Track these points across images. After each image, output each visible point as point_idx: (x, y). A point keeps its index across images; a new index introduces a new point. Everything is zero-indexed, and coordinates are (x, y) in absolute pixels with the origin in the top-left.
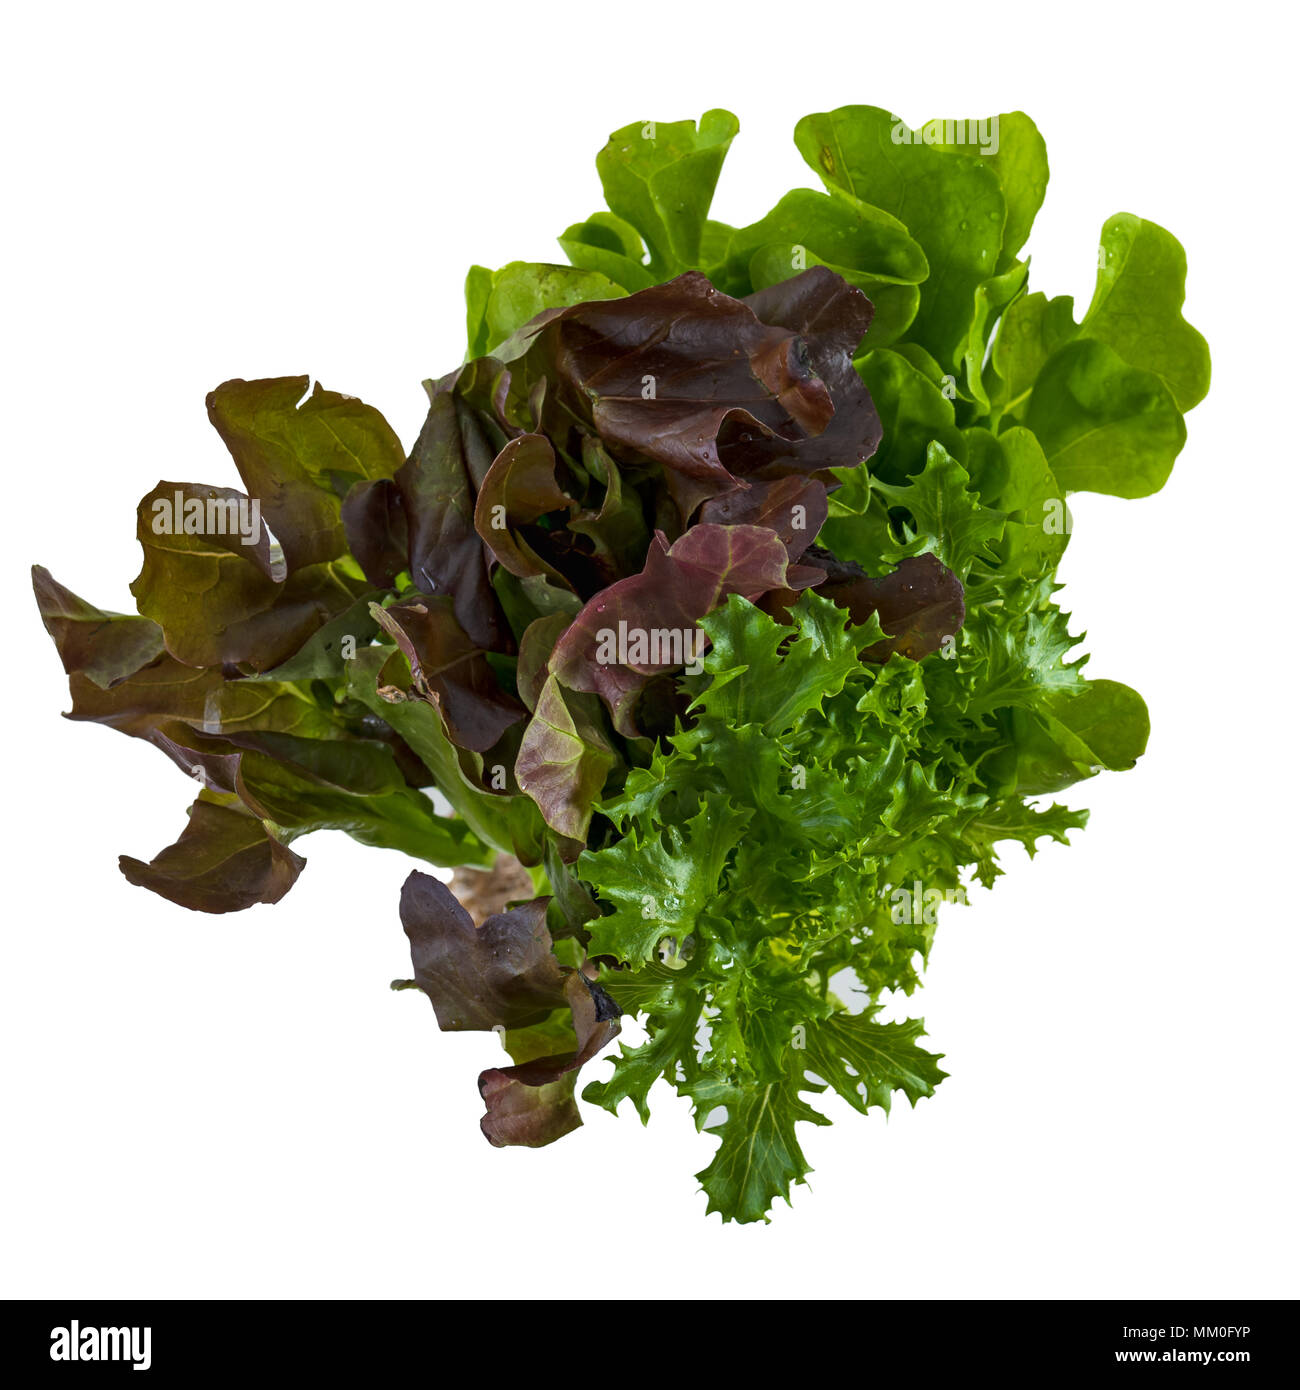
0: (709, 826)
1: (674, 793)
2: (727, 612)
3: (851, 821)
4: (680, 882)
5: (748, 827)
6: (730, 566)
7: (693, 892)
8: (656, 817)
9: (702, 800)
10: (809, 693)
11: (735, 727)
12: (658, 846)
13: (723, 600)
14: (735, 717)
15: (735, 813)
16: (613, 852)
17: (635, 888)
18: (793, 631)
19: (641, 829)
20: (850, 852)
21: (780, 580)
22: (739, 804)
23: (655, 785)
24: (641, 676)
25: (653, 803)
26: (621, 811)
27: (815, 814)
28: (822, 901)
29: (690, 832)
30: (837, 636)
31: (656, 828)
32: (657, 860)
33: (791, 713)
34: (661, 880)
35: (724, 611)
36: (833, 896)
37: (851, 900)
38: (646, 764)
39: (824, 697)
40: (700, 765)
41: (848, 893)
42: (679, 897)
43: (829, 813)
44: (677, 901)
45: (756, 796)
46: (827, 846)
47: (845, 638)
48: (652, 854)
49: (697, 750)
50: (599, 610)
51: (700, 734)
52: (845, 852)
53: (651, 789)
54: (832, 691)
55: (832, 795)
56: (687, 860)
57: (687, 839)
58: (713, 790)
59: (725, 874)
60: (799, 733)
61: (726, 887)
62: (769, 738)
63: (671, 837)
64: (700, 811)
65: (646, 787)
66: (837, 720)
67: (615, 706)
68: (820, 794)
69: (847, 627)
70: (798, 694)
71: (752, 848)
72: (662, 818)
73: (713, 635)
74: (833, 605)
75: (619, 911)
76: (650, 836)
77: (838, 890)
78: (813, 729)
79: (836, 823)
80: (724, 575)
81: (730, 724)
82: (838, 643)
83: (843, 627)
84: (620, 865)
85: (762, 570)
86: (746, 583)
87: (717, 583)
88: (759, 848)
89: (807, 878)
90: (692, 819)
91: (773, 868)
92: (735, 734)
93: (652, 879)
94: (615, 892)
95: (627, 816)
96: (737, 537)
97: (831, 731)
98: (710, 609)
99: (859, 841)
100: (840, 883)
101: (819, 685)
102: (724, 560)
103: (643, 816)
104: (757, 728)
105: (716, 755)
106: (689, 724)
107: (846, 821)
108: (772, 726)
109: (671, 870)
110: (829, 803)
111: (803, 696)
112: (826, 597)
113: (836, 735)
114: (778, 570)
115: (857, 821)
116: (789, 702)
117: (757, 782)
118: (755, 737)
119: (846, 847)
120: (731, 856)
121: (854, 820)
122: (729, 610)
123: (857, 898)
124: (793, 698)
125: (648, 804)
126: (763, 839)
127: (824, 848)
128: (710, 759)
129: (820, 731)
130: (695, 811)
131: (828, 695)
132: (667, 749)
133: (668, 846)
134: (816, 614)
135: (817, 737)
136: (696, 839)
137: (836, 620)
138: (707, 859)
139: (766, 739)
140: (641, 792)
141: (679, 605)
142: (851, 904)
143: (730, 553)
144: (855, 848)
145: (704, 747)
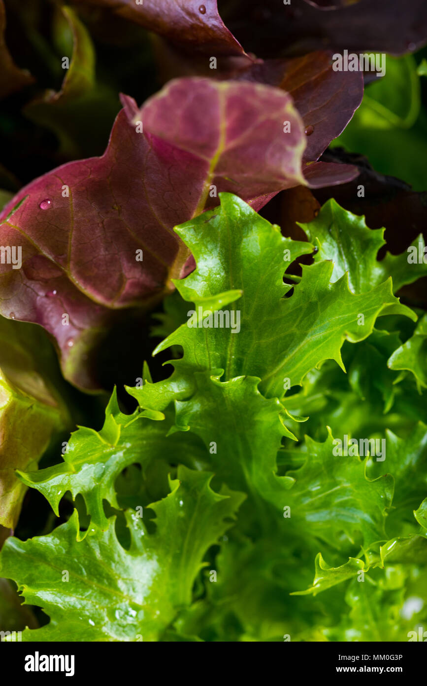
0: (182, 514)
1: (137, 465)
2: (218, 218)
3: (373, 517)
4: (139, 587)
5: (234, 517)
6: (222, 146)
7: (156, 601)
8: (110, 496)
9: (174, 477)
10: (325, 338)
11: (223, 379)
12: (111, 536)
13: (213, 204)
14: (223, 365)
15: (218, 497)
16: (47, 541)
17: (76, 592)
18: (307, 249)
19: (88, 513)
20: (370, 559)
21: (292, 171)
22: (224, 487)
23: (111, 454)
24: (102, 307)
25: (107, 478)
26: (60, 486)
27: (325, 504)
28: (328, 620)
29: (155, 520)
30: (366, 268)
31: (109, 511)
32: (109, 556)
33: (299, 365)
34: (112, 583)
35: (213, 217)
36: (344, 617)
37: (367, 622)
38: (97, 423)
39: (346, 342)
40: (173, 430)
41: (364, 612)
42: (136, 608)
43: (343, 505)
44: (134, 613)
45: (247, 475)
46: (339, 548)
47: (377, 271)
48: (102, 547)
49: (169, 409)
50: (43, 207)
51: (174, 388)
52: (363, 558)
53: (104, 458)
54: (357, 334)
55: (351, 480)
56: (150, 557)
57: (150, 527)
58: (190, 466)
59: (203, 578)
60: (310, 395)
61: (203, 596)
62: (269, 397)
63: (129, 525)
64: (170, 492)
65: (97, 455)
66: (362, 381)
67: (66, 347)
68: (333, 477)
69: (380, 257)
70: (309, 339)
71: (240, 546)
72: (119, 500)
73: (197, 249)
74: (362, 222)
75: (53, 622)
76: (98, 523)
77: (350, 609)
78: (328, 392)
79: (353, 518)
80: (214, 161)
81: (216, 374)
82: (367, 276)
83: (375, 254)
84: (57, 559)
85: (268, 154)
86: (245, 175)
87: (205, 176)
88: (250, 547)
89: (309, 591)
90: (158, 503)
91: (267, 573)
92: (221, 389)
93: (100, 581)
94: (46, 596)
95: (68, 493)
96: (234, 102)
97: (351, 397)
98: (195, 215)
99: (382, 544)
100: (353, 599)
101: (338, 328)
102: (213, 137)
103: (92, 494)
104: (253, 383)
105: (195, 418)
106: (161, 373)
107: (367, 517)
108: (272, 382)
109: (126, 570)
110: (344, 491)
111: (318, 343)
112: (354, 212)
113: (359, 403)
114: (290, 155)
115: (381, 517)
116: (297, 350)
117: (249, 457)
118: (248, 395)
119: (365, 551)
120: (212, 553)
121: (377, 515)
122: (220, 215)
123: (376, 619)
124: (304, 344)
125: (99, 479)
126: (255, 533)
127: (334, 551)
128: (186, 422)
129: (338, 395)
130: (164, 492)
131: (352, 340)
132: (129, 405)
133: (124, 537)
134: (340, 234)
135: (332, 404)
136: (162, 531)
137: (366, 244)
138: (177, 558)
139: (263, 398)
140: (89, 462)
141: (153, 208)
142: (366, 627)
143: (223, 125)
144: (376, 553)
145: (179, 405)
